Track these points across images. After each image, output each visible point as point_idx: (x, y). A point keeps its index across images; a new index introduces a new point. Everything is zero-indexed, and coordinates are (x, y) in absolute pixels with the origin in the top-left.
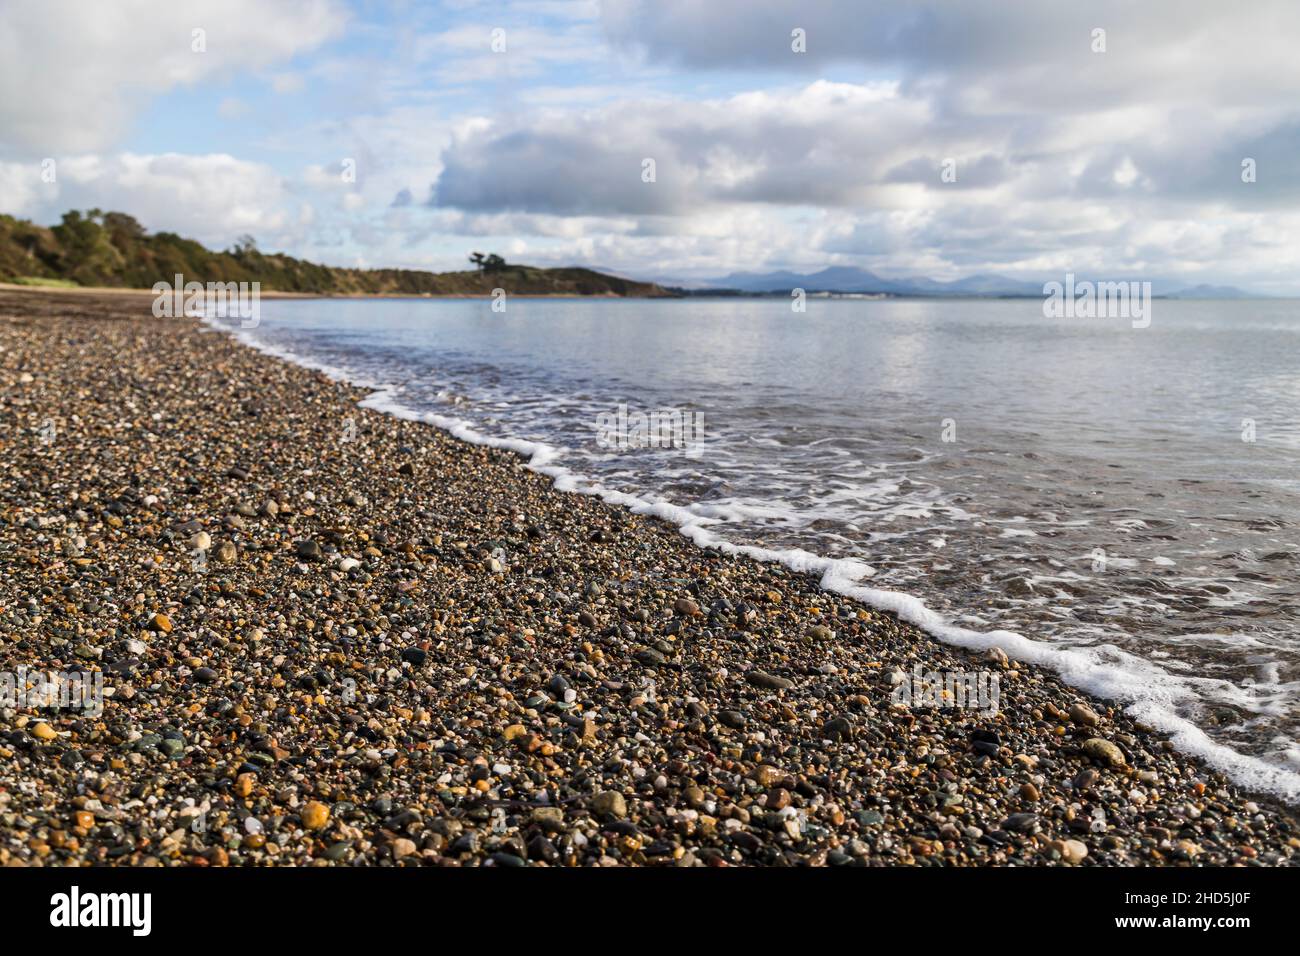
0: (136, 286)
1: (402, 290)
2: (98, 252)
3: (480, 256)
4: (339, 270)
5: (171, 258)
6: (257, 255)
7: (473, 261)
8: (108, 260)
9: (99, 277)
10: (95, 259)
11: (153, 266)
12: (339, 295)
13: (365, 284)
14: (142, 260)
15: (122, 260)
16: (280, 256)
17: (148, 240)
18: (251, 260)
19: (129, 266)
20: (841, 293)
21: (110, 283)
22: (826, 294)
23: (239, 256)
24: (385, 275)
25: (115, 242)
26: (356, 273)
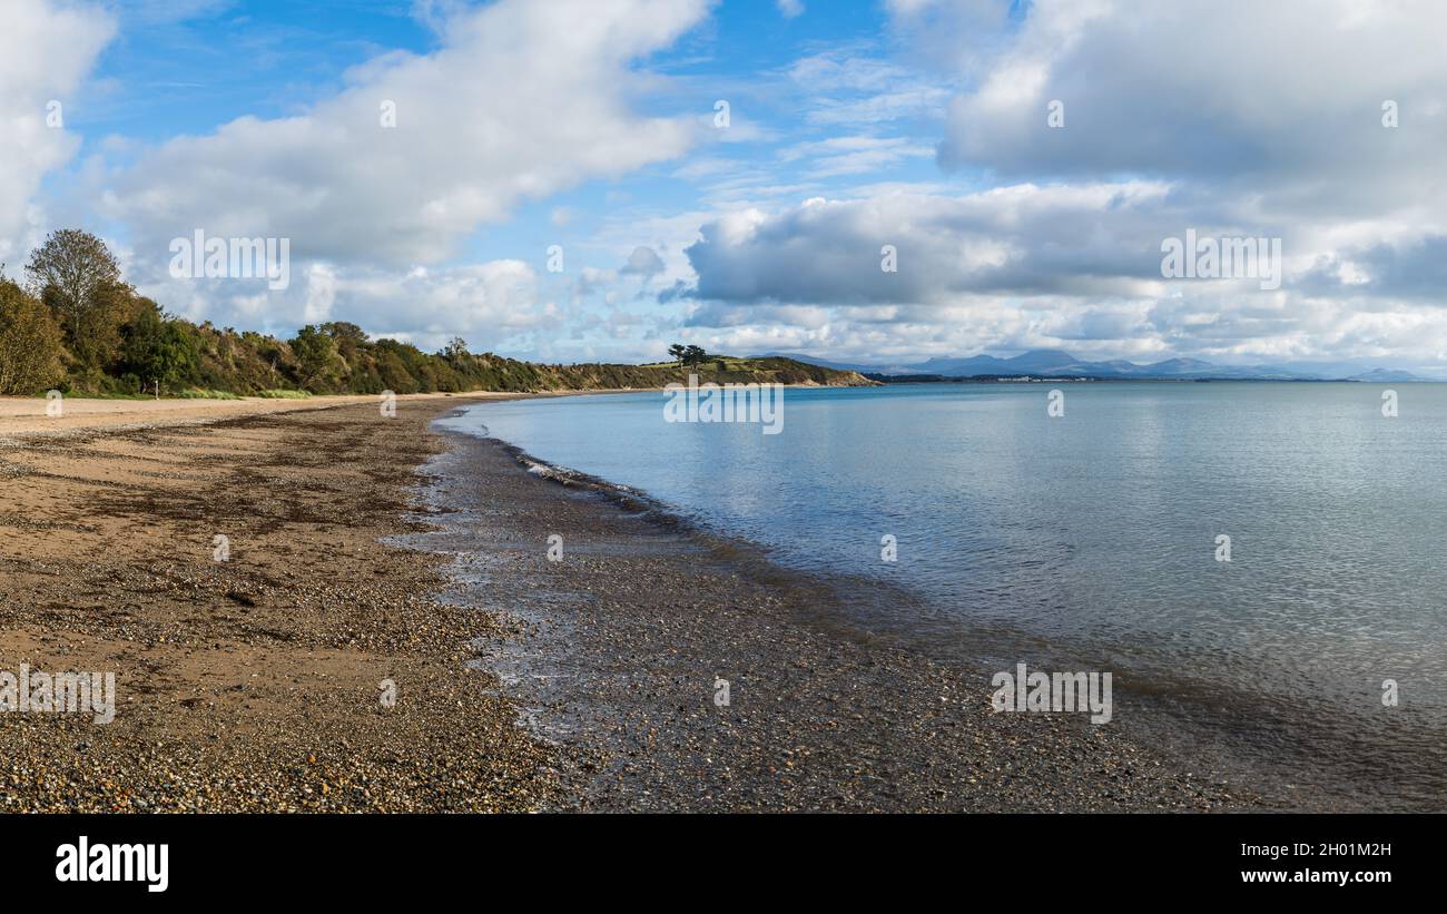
0: (360, 393)
1: (604, 384)
2: (328, 363)
3: (679, 348)
4: (542, 367)
5: (391, 364)
6: (467, 356)
7: (672, 353)
8: (337, 370)
9: (330, 386)
10: (326, 370)
11: (375, 372)
12: (543, 392)
13: (568, 380)
14: (366, 367)
15: (348, 368)
16: (487, 356)
17: (369, 347)
18: (460, 361)
19: (353, 373)
20: (1041, 377)
21: (339, 392)
22: (1027, 379)
23: (449, 358)
24: (587, 369)
25: (341, 352)
26: (559, 368)
